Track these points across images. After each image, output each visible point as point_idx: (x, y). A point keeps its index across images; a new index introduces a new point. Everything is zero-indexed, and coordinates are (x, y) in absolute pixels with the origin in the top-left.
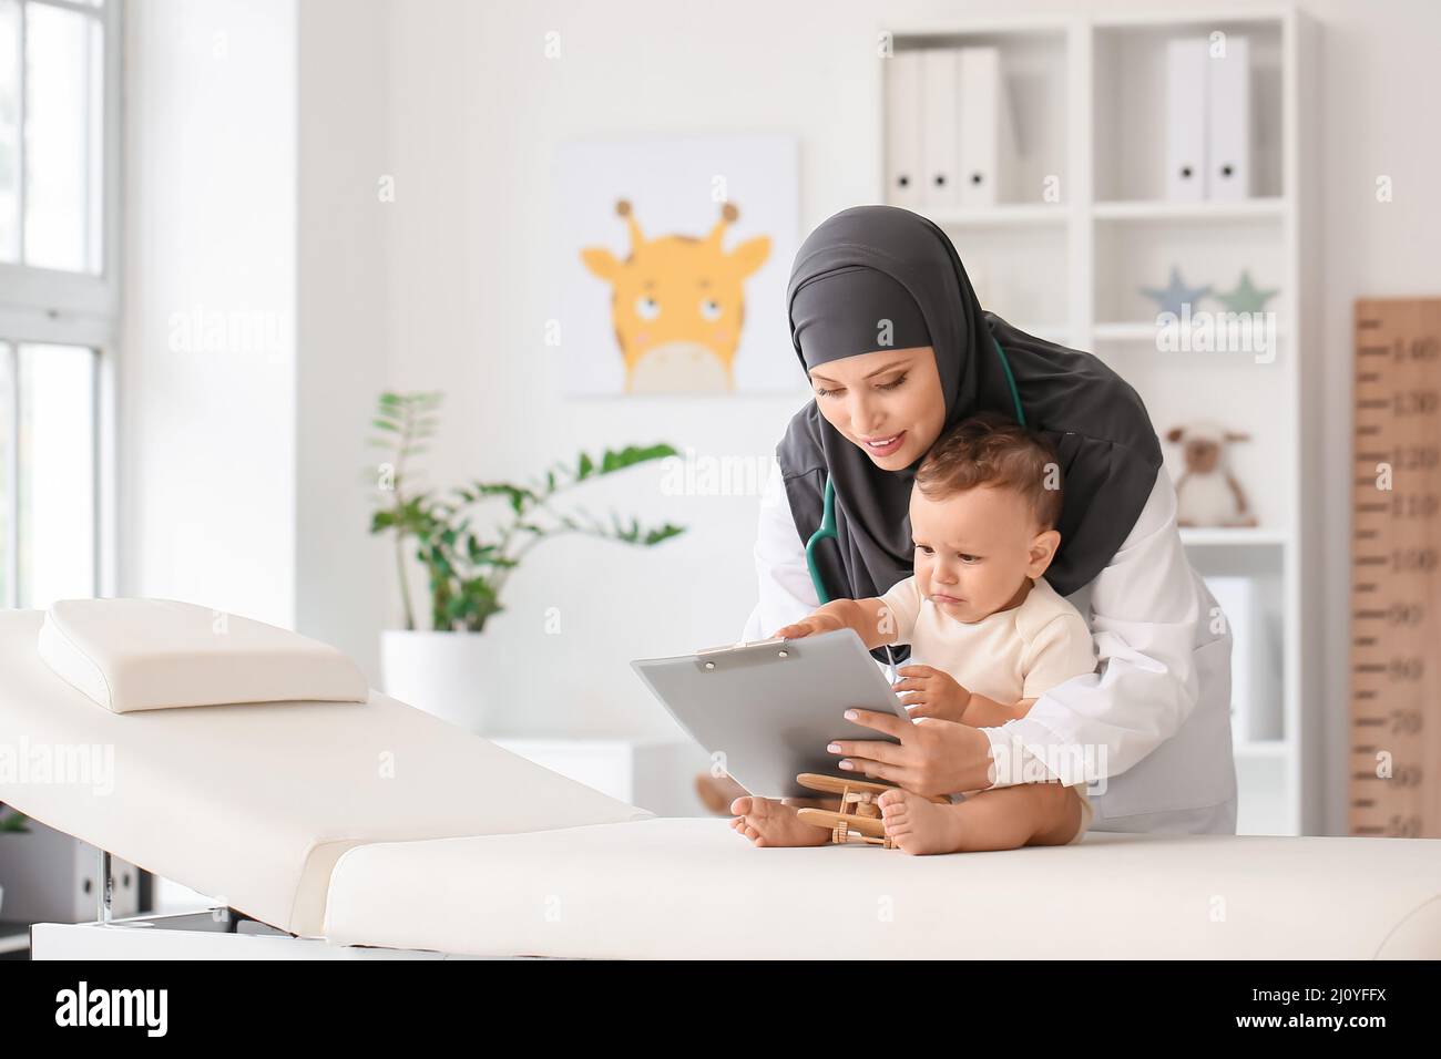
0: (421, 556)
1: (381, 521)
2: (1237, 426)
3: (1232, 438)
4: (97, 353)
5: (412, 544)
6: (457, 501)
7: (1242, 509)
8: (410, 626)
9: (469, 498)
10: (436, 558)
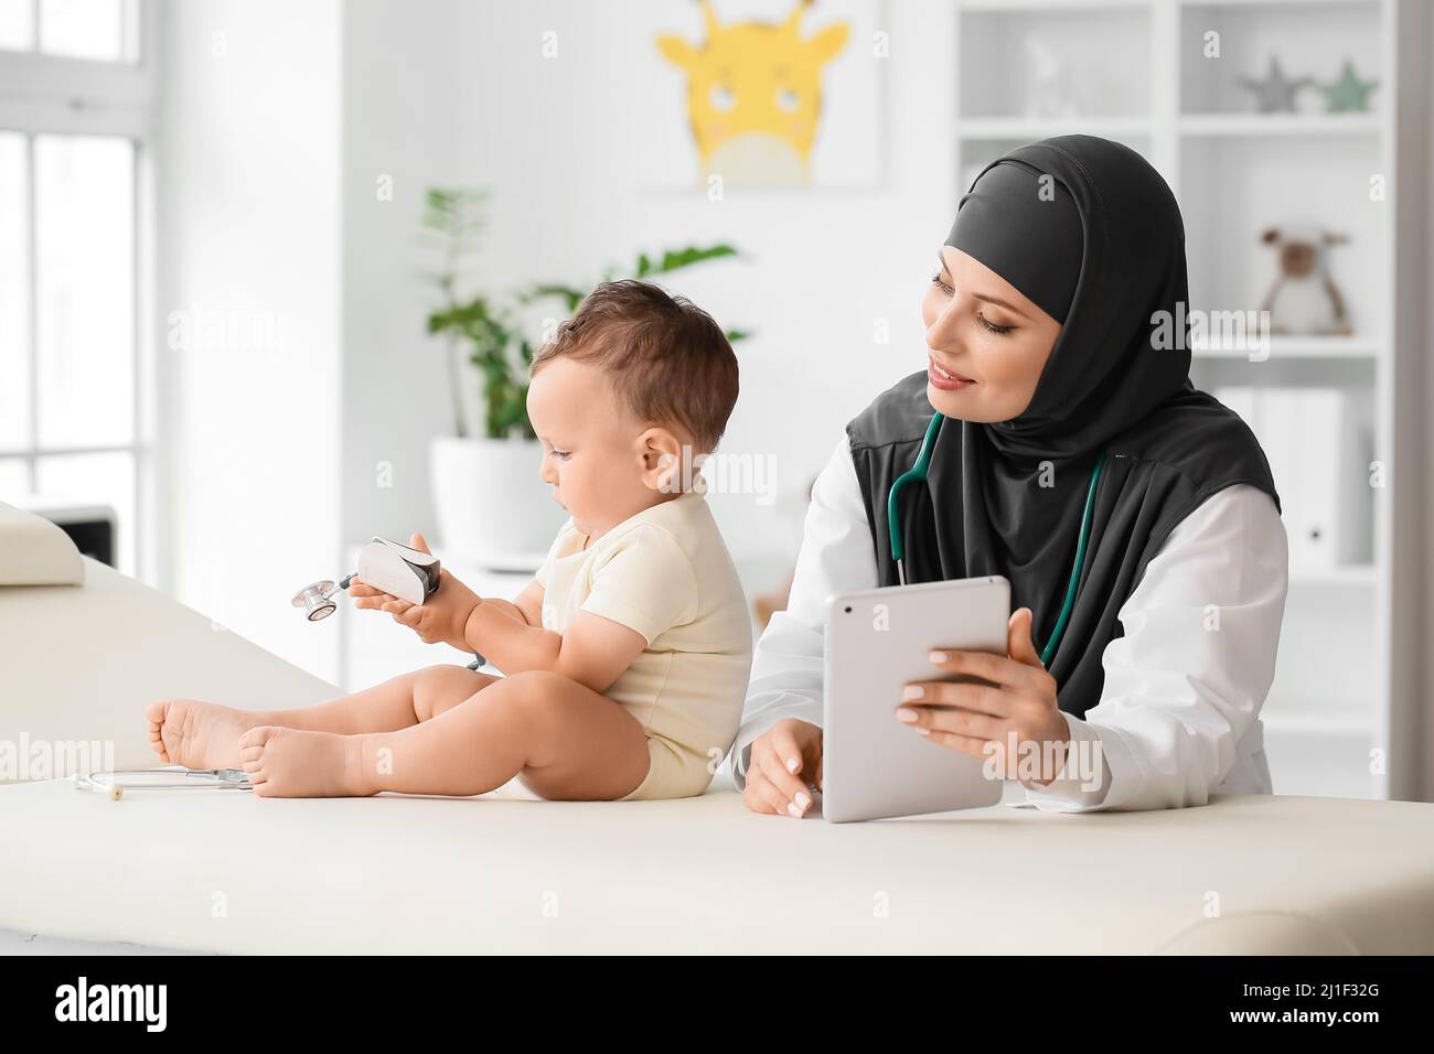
0: (476, 360)
1: (437, 323)
2: (1336, 225)
3: (1331, 240)
4: (137, 146)
5: (466, 347)
6: (511, 302)
7: (1339, 316)
8: (461, 433)
9: (524, 300)
10: (492, 362)
